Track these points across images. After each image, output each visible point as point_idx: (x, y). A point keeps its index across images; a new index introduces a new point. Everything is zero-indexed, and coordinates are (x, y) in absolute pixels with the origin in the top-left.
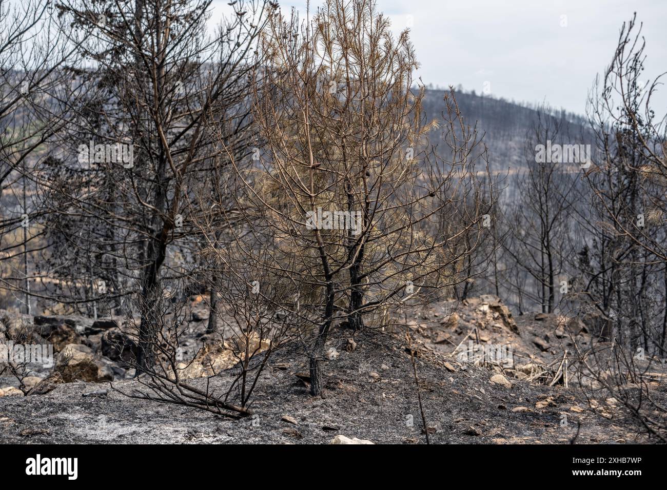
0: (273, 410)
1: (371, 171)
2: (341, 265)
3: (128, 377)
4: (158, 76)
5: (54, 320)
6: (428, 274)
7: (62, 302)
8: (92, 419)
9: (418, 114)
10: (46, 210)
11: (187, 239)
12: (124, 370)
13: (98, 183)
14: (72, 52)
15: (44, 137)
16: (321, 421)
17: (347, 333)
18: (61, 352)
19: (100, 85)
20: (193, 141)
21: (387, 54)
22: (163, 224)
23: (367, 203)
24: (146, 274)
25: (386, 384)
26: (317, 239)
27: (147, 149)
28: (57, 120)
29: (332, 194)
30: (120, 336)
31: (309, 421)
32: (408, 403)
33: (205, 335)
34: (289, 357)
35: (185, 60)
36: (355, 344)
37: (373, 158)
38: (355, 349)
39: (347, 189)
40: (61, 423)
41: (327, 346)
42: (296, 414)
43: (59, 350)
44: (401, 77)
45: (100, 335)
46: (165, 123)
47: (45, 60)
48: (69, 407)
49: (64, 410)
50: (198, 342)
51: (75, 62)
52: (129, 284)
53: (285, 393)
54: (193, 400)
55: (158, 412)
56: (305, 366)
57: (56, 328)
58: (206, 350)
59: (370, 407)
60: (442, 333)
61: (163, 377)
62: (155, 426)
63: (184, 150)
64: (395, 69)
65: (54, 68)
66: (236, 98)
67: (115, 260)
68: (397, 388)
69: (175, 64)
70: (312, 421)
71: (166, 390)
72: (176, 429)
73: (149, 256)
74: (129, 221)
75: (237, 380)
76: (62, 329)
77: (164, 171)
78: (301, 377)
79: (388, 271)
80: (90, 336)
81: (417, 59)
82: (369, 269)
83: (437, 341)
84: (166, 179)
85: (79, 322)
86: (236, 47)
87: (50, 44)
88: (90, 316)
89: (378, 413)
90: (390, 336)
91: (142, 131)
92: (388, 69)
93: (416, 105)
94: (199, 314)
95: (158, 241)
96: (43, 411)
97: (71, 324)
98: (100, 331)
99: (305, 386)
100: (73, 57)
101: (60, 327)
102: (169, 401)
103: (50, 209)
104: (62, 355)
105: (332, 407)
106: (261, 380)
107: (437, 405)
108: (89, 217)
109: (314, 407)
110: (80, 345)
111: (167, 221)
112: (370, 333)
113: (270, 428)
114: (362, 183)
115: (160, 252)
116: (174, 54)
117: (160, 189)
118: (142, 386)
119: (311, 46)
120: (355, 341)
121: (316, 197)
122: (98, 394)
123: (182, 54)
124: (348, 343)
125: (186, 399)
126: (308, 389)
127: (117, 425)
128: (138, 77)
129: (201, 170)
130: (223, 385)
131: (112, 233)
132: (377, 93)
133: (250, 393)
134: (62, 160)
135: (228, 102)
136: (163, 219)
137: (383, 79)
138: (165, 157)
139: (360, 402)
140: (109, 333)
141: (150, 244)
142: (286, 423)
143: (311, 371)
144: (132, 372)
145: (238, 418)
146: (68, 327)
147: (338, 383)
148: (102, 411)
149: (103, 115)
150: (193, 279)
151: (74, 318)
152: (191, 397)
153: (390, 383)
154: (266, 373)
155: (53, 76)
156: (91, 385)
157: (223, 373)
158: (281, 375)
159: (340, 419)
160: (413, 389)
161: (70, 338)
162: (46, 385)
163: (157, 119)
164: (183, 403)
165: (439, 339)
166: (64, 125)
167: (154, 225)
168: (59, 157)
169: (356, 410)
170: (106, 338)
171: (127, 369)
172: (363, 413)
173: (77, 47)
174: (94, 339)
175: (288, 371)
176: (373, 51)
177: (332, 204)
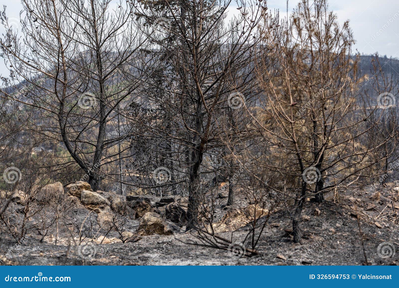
0: (271, 252)
1: (327, 106)
2: (311, 164)
3: (182, 231)
4: (196, 53)
5: (137, 198)
6: (364, 168)
7: (142, 188)
8: (164, 257)
9: (355, 71)
10: (132, 133)
11: (214, 149)
12: (179, 227)
13: (161, 117)
14: (145, 40)
15: (130, 91)
16: (300, 258)
17: (315, 205)
18: (143, 217)
19: (162, 59)
20: (218, 91)
21: (336, 36)
22: (200, 140)
23: (325, 126)
24: (191, 170)
25: (339, 236)
26: (296, 148)
27: (190, 96)
28: (137, 81)
29: (304, 121)
30: (176, 207)
31: (293, 258)
32: (353, 247)
33: (227, 206)
34: (280, 219)
35: (212, 43)
36: (319, 212)
37: (329, 99)
38: (320, 214)
39: (312, 118)
40: (146, 259)
41: (303, 213)
42: (285, 253)
43: (141, 216)
44: (344, 49)
45: (165, 207)
46: (200, 81)
47: (130, 46)
48: (150, 250)
49: (148, 251)
50: (222, 210)
51: (147, 46)
52: (181, 176)
53: (278, 241)
54: (223, 246)
55: (202, 253)
56: (290, 225)
57: (139, 203)
58: (228, 215)
59: (330, 249)
60: (370, 204)
61: (205, 232)
62: (201, 261)
63: (212, 97)
64: (341, 45)
65: (135, 50)
66: (243, 64)
67: (172, 162)
68: (346, 238)
69: (206, 45)
70: (295, 258)
71: (207, 240)
72: (214, 263)
73: (193, 160)
74: (180, 139)
75: (249, 234)
76: (143, 203)
77: (200, 109)
78: (288, 232)
79: (339, 167)
80: (159, 207)
81: (354, 38)
82: (327, 166)
83: (368, 209)
84: (202, 114)
85: (152, 199)
86: (242, 34)
87: (132, 36)
88: (158, 195)
89: (335, 253)
90: (341, 206)
91: (187, 86)
92: (337, 45)
93: (354, 66)
94: (223, 194)
95: (198, 151)
96: (135, 252)
97: (148, 200)
98: (165, 204)
99: (290, 237)
100: (146, 43)
101: (142, 202)
102: (209, 246)
103: (135, 133)
104: (144, 219)
105: (307, 250)
106: (263, 234)
107: (371, 248)
108: (157, 137)
109: (296, 250)
110: (153, 213)
111: (203, 138)
112: (328, 205)
113: (270, 262)
114: (322, 114)
115: (199, 157)
116: (205, 39)
117: (198, 120)
118: (193, 237)
119: (289, 32)
120: (320, 210)
121: (294, 123)
122: (167, 242)
123: (210, 40)
124: (315, 211)
125: (219, 245)
126: (292, 239)
127: (179, 260)
128: (184, 54)
129: (222, 108)
130: (240, 236)
131: (170, 146)
132: (330, 59)
133: (257, 241)
134: (140, 104)
135: (238, 67)
136: (201, 138)
137: (333, 51)
138: (201, 101)
139: (324, 246)
140: (170, 206)
141: (193, 153)
142: (279, 259)
143: (294, 228)
144: (184, 228)
145: (250, 256)
146: (146, 202)
147: (310, 235)
148: (170, 252)
149: (164, 77)
150: (219, 173)
151: (149, 197)
152: (222, 244)
153: (342, 235)
154: (266, 229)
155: (135, 55)
156: (163, 237)
157: (240, 229)
158: (275, 230)
159: (312, 257)
160: (356, 239)
161: (147, 209)
162: (136, 237)
163: (196, 79)
164: (217, 247)
165: (368, 208)
166: (141, 84)
167: (195, 141)
168: (138, 102)
169: (321, 252)
170: (168, 208)
171: (181, 227)
172: (326, 253)
173: (148, 38)
174: (161, 209)
175: (279, 228)
176: (327, 34)
177: (304, 127)
